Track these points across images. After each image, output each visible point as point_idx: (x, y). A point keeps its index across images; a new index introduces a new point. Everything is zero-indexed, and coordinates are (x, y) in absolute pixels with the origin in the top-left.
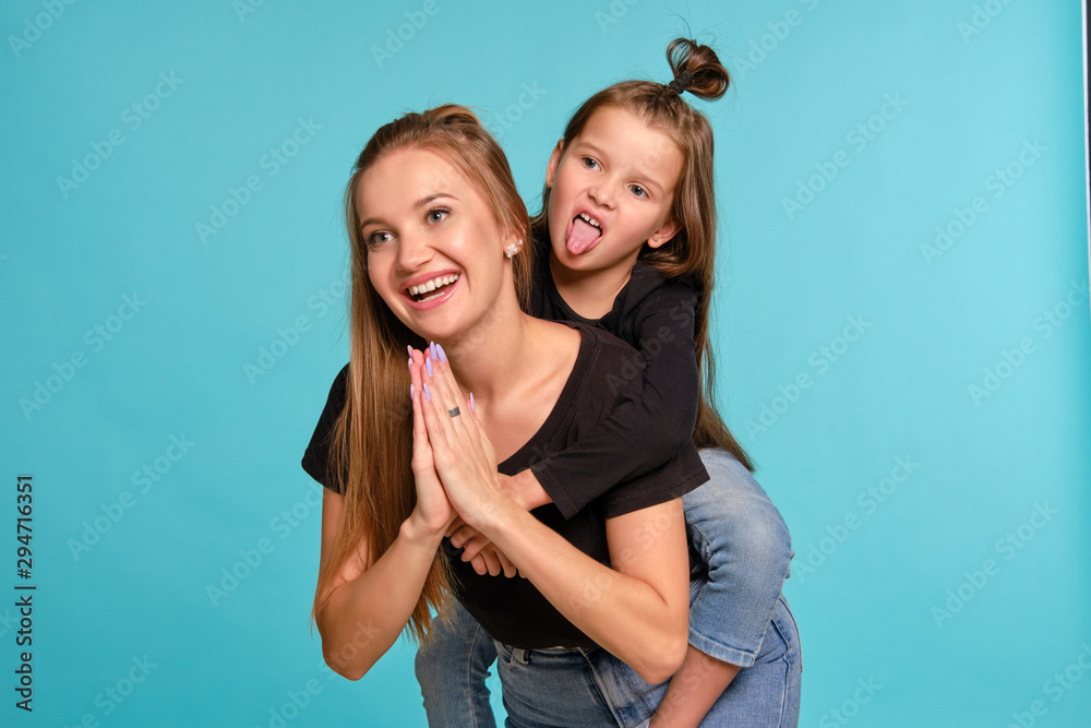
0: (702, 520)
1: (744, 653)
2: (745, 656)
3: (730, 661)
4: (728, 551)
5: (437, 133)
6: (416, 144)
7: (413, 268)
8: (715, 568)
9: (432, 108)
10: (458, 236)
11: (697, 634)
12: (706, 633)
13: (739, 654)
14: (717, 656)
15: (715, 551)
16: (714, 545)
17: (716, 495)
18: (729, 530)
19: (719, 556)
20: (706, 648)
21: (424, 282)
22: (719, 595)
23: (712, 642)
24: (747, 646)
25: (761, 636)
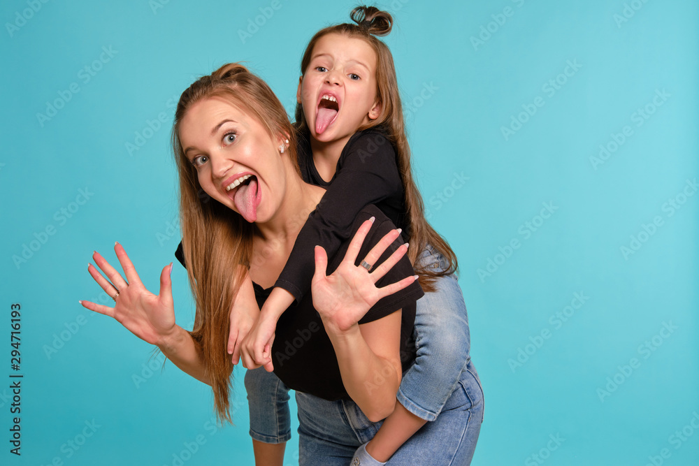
0: (420, 324)
1: (429, 412)
2: (429, 414)
3: (418, 415)
4: (428, 348)
5: (218, 87)
6: (206, 96)
7: (222, 175)
8: (419, 356)
9: (216, 69)
10: (247, 150)
11: (402, 394)
12: (407, 395)
13: (426, 413)
14: (411, 411)
15: (421, 346)
16: (421, 342)
17: (432, 309)
18: (432, 335)
19: (423, 349)
20: (406, 404)
21: (233, 182)
22: (418, 374)
23: (410, 401)
24: (431, 408)
25: (442, 404)
